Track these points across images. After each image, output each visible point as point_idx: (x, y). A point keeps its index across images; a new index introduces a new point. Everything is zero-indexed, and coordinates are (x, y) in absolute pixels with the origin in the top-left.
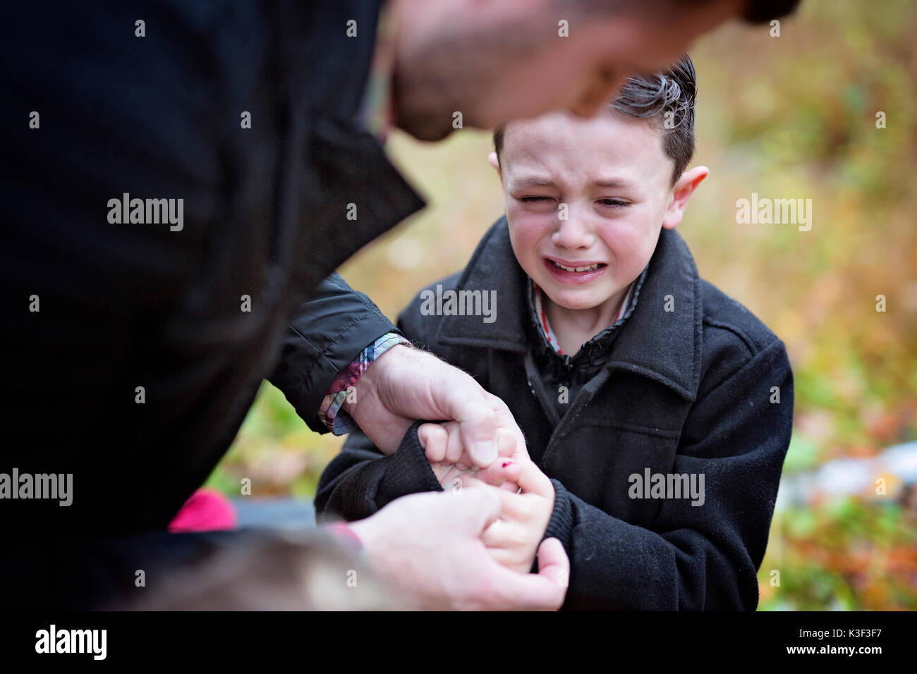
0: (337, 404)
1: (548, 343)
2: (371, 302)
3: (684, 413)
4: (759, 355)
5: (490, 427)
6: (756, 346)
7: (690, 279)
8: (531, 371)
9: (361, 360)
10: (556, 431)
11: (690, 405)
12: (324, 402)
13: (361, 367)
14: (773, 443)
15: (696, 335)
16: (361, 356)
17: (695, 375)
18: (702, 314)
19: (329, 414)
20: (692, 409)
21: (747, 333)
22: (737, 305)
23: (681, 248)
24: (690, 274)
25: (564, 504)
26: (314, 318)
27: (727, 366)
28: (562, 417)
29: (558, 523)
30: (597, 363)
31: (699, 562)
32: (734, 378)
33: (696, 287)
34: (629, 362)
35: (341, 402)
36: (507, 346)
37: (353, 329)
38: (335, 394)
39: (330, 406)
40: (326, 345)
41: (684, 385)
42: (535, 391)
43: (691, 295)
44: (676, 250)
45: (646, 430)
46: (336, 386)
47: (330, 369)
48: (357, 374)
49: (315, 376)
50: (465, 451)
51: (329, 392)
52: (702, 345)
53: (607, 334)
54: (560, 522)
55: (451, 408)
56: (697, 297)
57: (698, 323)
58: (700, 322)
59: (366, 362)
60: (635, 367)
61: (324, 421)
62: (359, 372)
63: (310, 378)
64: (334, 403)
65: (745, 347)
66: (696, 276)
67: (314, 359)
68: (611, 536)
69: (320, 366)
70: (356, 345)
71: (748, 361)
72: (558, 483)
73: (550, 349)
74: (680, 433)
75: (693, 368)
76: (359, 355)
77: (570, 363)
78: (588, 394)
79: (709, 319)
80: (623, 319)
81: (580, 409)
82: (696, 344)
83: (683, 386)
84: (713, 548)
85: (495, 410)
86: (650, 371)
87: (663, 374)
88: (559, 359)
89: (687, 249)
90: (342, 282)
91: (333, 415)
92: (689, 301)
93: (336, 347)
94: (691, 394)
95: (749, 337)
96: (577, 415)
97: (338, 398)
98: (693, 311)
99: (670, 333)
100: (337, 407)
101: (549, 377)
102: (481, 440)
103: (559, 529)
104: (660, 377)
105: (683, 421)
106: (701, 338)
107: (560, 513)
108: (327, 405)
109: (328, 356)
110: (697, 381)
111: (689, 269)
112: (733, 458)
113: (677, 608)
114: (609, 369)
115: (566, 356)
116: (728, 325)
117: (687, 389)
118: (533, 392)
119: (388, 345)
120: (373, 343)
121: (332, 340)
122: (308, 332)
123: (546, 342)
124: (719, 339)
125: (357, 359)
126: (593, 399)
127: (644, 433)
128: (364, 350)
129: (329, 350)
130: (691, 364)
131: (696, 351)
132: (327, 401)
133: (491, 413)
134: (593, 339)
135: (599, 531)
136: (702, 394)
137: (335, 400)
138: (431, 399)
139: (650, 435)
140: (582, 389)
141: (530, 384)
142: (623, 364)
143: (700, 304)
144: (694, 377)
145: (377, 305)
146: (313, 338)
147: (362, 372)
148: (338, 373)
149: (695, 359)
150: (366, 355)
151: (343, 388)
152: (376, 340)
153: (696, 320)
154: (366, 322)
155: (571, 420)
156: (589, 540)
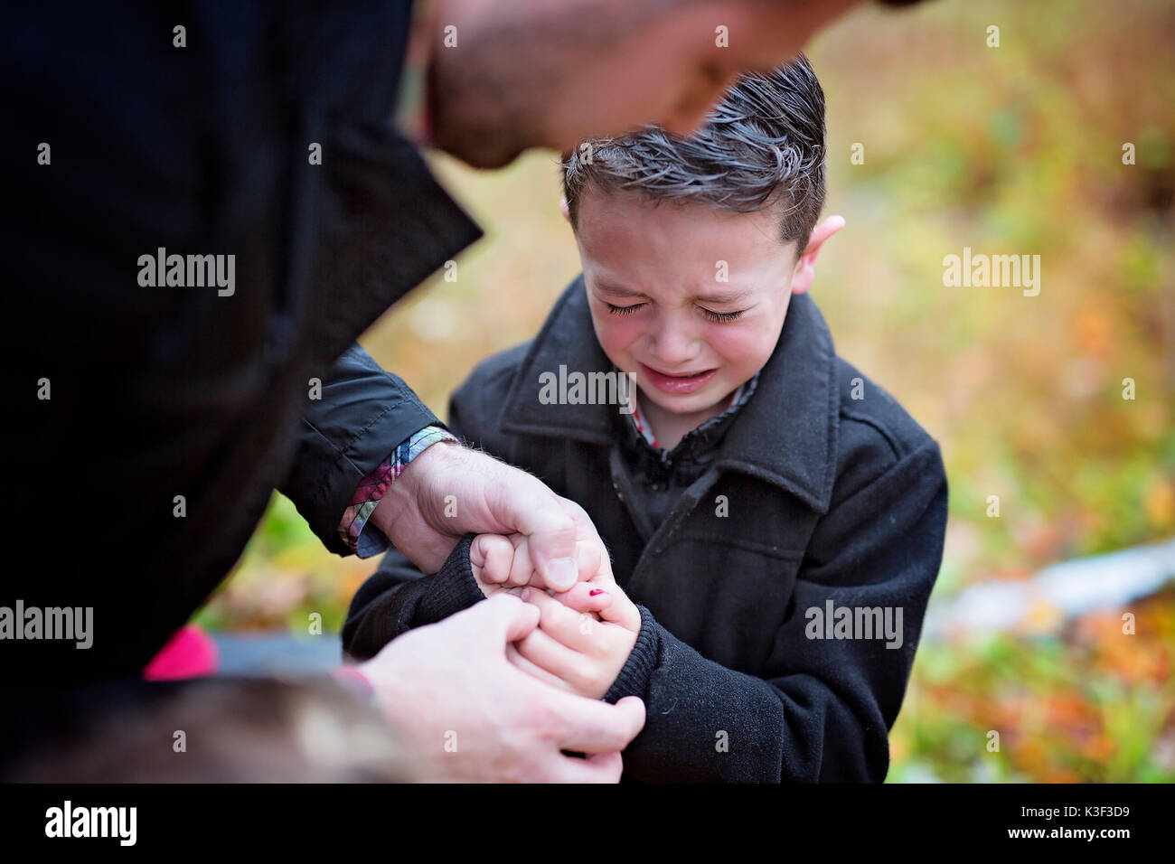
0: (362, 517)
1: (640, 432)
2: (407, 387)
3: (810, 528)
4: (905, 460)
5: (567, 541)
6: (903, 447)
7: (825, 357)
8: (617, 467)
9: (393, 461)
10: (648, 547)
11: (817, 518)
12: (345, 516)
13: (393, 471)
14: (917, 572)
15: (831, 429)
16: (393, 457)
17: (828, 480)
18: (838, 403)
19: (351, 531)
20: (819, 523)
21: (892, 430)
22: (882, 394)
23: (814, 317)
24: (824, 350)
25: (650, 639)
26: (332, 407)
27: (864, 471)
28: (656, 528)
29: (637, 664)
30: (703, 459)
31: (815, 717)
32: (872, 487)
33: (832, 368)
34: (745, 460)
35: (367, 515)
36: (587, 436)
37: (383, 421)
38: (360, 506)
39: (354, 519)
40: (348, 442)
41: (812, 492)
42: (623, 494)
43: (825, 378)
44: (808, 320)
45: (762, 547)
46: (361, 495)
47: (353, 473)
48: (388, 479)
49: (333, 480)
50: (535, 570)
51: (351, 502)
52: (838, 442)
53: (716, 424)
54: (641, 663)
55: (516, 519)
56: (832, 380)
57: (833, 414)
58: (836, 413)
59: (399, 464)
60: (752, 468)
61: (346, 540)
62: (391, 478)
63: (328, 486)
64: (359, 518)
65: (889, 448)
66: (831, 354)
67: (334, 460)
68: (701, 687)
69: (340, 468)
70: (387, 442)
71: (891, 466)
72: (647, 611)
73: (642, 440)
74: (802, 554)
75: (825, 471)
76: (391, 455)
77: (668, 459)
78: (691, 500)
79: (846, 409)
80: (738, 405)
81: (681, 518)
82: (830, 440)
83: (812, 494)
84: (835, 701)
85: (573, 519)
86: (771, 474)
87: (788, 478)
88: (654, 454)
89: (821, 318)
90: (369, 360)
91: (357, 531)
92: (822, 385)
93: (361, 445)
94: (822, 504)
95: (895, 435)
96: (677, 527)
97: (363, 510)
98: (827, 398)
99: (798, 426)
100: (361, 522)
101: (640, 477)
102: (557, 556)
103: (638, 671)
104: (783, 481)
105: (808, 538)
106: (836, 433)
107: (643, 651)
108: (348, 519)
109: (352, 457)
110: (830, 488)
111: (823, 343)
112: (865, 588)
113: (779, 780)
114: (719, 469)
115: (662, 450)
116: (869, 418)
117: (817, 498)
118: (620, 495)
119: (427, 442)
120: (408, 440)
121: (355, 436)
122: (324, 425)
123: (636, 431)
124: (858, 436)
125: (388, 460)
126: (698, 505)
127: (757, 552)
128: (396, 449)
129: (352, 448)
130: (823, 465)
131: (831, 450)
132: (349, 514)
133: (567, 521)
134: (697, 429)
135: (686, 678)
136: (834, 505)
137: (359, 513)
138: (486, 510)
139: (768, 555)
140: (685, 493)
141: (615, 486)
142: (737, 464)
143: (837, 389)
144: (826, 483)
145: (415, 391)
146: (331, 433)
147: (393, 479)
148: (364, 478)
149: (829, 459)
150: (399, 455)
151: (370, 498)
152: (412, 436)
153: (831, 409)
154: (400, 412)
155: (669, 533)
156: (670, 689)
